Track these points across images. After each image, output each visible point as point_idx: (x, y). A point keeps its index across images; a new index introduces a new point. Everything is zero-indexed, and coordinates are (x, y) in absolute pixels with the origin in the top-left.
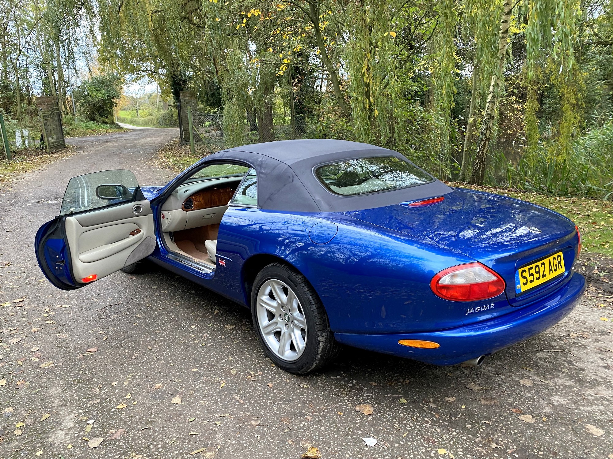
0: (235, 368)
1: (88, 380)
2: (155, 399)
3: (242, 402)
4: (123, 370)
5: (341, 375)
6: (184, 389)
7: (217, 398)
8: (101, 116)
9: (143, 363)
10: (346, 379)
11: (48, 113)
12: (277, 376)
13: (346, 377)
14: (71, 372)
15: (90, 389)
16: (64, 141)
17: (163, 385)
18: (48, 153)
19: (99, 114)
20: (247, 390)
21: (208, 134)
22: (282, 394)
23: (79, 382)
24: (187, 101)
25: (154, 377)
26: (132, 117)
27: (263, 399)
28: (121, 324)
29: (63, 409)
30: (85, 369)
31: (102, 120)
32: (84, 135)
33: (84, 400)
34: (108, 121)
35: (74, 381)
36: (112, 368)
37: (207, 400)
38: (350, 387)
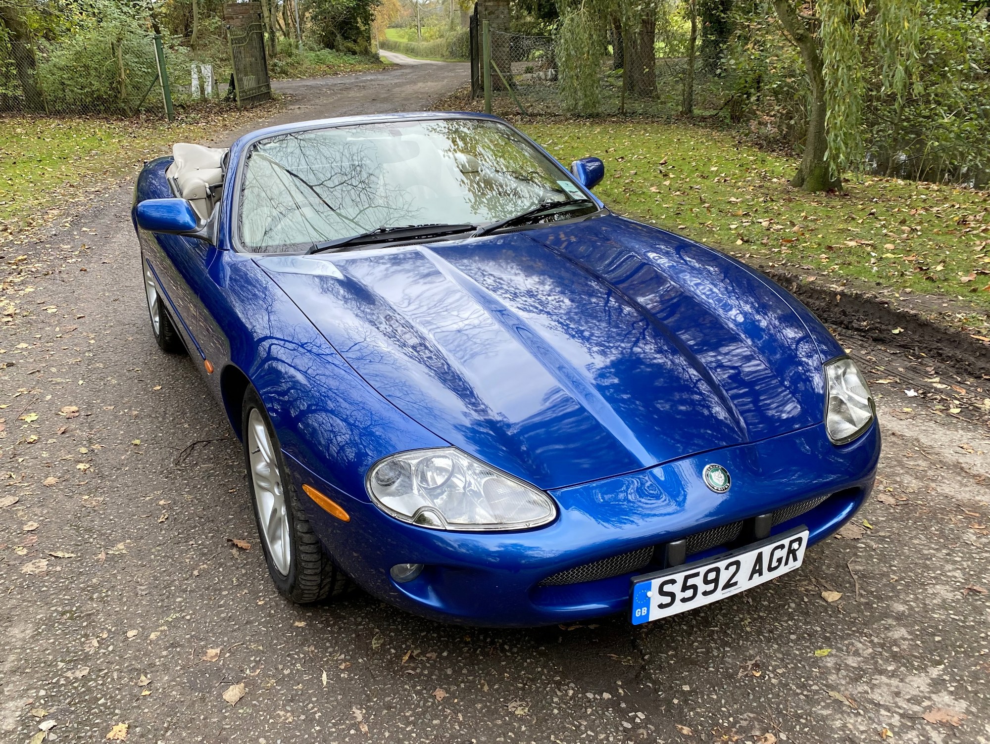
0: (382, 632)
1: (90, 615)
2: (193, 687)
3: (365, 728)
4: (163, 601)
5: (613, 691)
6: (258, 671)
7: (316, 709)
8: (346, 38)
9: (208, 589)
10: (623, 705)
11: (241, 34)
12: (465, 671)
13: (625, 699)
14: (67, 589)
15: (83, 639)
16: (268, 86)
17: (221, 655)
18: (238, 110)
19: (343, 35)
20: (387, 699)
21: (529, 75)
22: (460, 724)
23: (71, 618)
24: (490, 9)
25: (212, 630)
26: (410, 40)
27: (412, 731)
28: (206, 487)
29: (14, 682)
30: (95, 588)
31: (346, 47)
32: (313, 76)
33: (61, 665)
34: (357, 49)
35: (63, 613)
36: (144, 593)
37: (292, 712)
38: (625, 730)
